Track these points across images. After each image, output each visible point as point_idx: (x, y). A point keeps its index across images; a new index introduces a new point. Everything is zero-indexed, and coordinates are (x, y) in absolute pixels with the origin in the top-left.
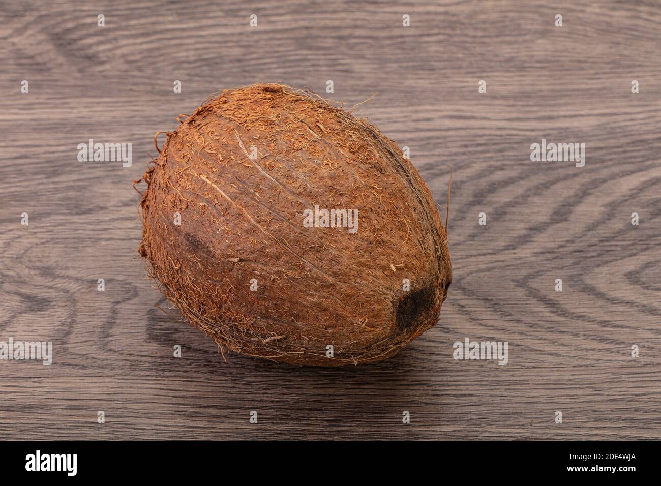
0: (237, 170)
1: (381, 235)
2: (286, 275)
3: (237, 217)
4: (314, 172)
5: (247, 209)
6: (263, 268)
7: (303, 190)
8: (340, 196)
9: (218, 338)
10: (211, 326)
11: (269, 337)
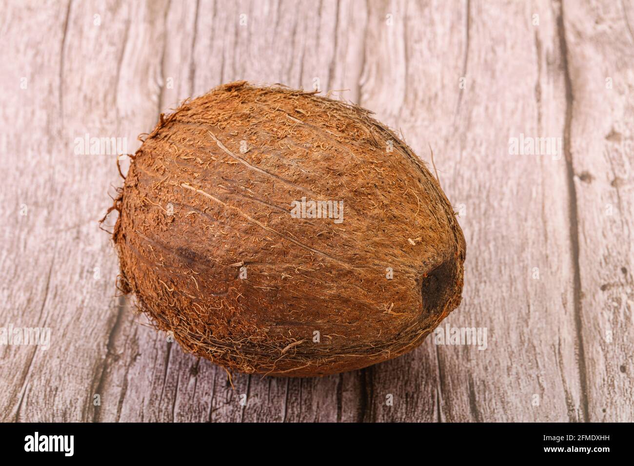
0: (221, 170)
1: (391, 210)
2: (298, 270)
3: (231, 218)
4: (306, 156)
5: (241, 208)
6: (271, 266)
7: (298, 177)
8: (339, 177)
9: (228, 361)
10: (219, 347)
11: (288, 345)
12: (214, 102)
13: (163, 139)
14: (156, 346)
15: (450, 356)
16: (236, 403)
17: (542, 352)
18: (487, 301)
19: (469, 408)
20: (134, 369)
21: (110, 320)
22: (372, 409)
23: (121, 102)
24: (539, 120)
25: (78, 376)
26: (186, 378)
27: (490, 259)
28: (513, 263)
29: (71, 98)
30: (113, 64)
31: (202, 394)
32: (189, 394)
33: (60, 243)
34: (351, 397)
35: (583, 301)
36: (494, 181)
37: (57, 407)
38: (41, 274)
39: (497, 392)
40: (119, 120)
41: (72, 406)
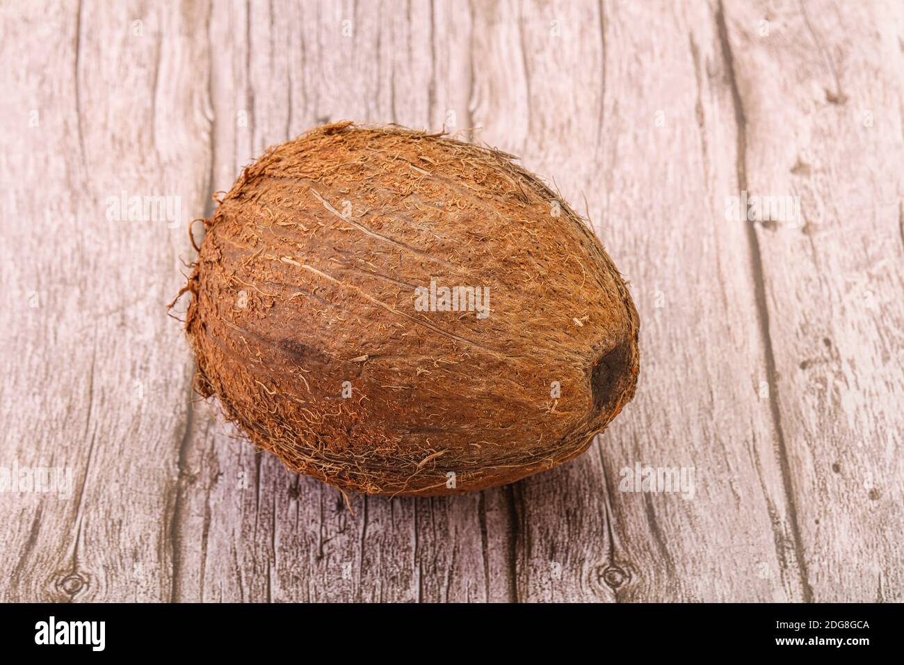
0: (332, 238)
1: (549, 282)
2: (438, 363)
3: (350, 300)
4: (439, 219)
5: (361, 287)
6: (403, 360)
7: (431, 245)
8: (482, 242)
9: (345, 479)
10: (335, 463)
11: (425, 457)
12: (313, 150)
13: (251, 199)
14: (241, 463)
15: (617, 461)
16: (352, 532)
17: (733, 451)
18: (658, 388)
19: (647, 525)
20: (217, 493)
21: (178, 431)
22: (526, 532)
23: (162, 142)
24: (704, 150)
25: (145, 504)
26: (285, 502)
27: (657, 333)
28: (687, 338)
29: (95, 139)
30: (145, 93)
31: (308, 522)
32: (290, 522)
33: (101, 332)
34: (497, 517)
35: (779, 383)
36: (653, 232)
37: (124, 546)
38: (80, 373)
39: (681, 505)
40: (162, 167)
41: (143, 544)
